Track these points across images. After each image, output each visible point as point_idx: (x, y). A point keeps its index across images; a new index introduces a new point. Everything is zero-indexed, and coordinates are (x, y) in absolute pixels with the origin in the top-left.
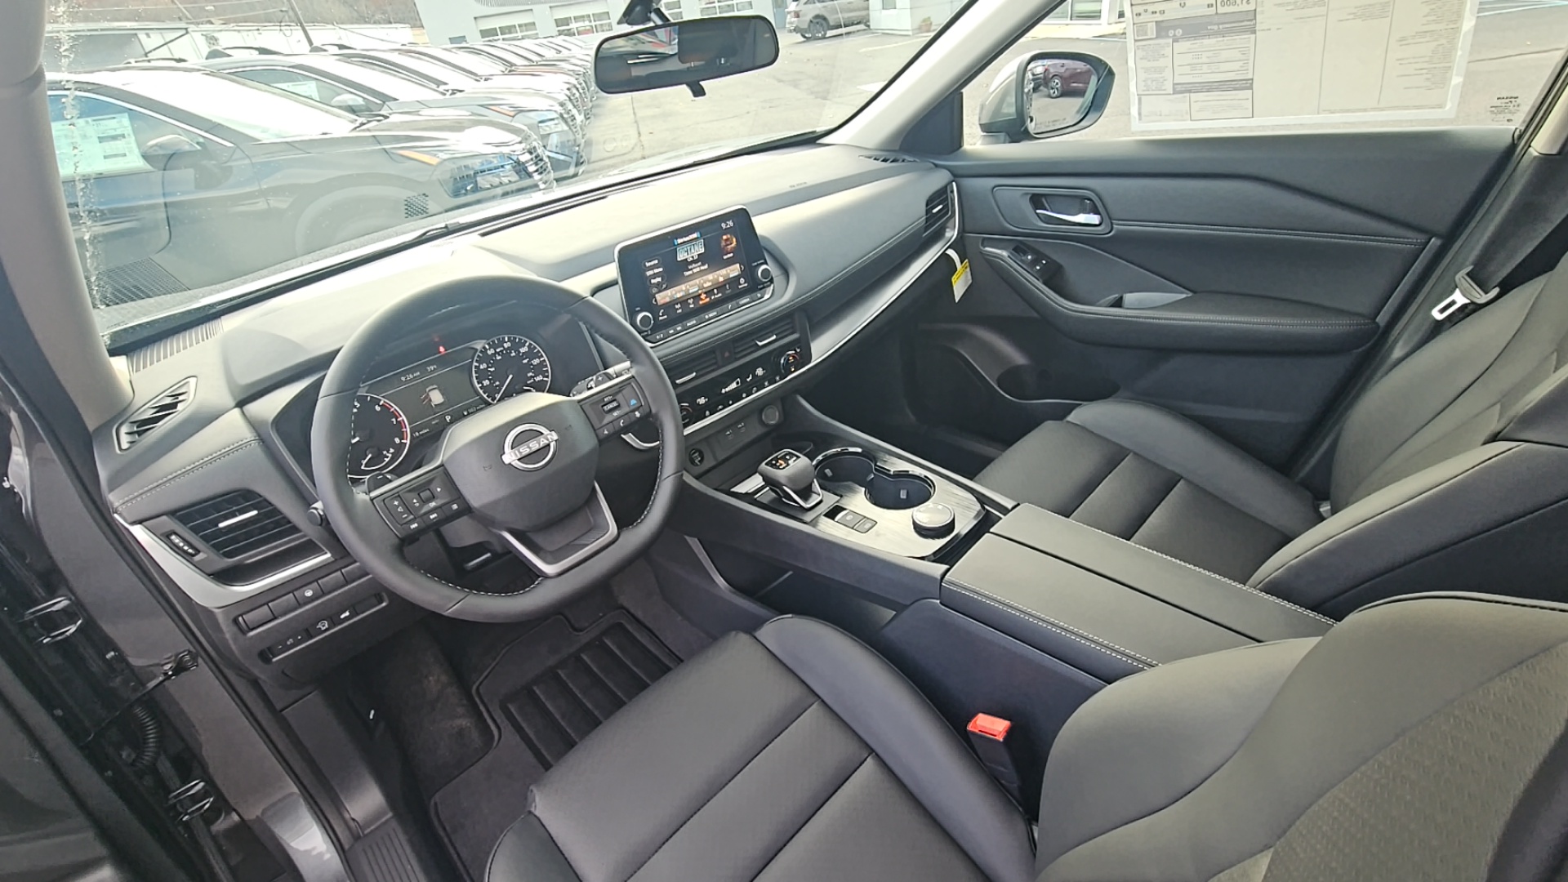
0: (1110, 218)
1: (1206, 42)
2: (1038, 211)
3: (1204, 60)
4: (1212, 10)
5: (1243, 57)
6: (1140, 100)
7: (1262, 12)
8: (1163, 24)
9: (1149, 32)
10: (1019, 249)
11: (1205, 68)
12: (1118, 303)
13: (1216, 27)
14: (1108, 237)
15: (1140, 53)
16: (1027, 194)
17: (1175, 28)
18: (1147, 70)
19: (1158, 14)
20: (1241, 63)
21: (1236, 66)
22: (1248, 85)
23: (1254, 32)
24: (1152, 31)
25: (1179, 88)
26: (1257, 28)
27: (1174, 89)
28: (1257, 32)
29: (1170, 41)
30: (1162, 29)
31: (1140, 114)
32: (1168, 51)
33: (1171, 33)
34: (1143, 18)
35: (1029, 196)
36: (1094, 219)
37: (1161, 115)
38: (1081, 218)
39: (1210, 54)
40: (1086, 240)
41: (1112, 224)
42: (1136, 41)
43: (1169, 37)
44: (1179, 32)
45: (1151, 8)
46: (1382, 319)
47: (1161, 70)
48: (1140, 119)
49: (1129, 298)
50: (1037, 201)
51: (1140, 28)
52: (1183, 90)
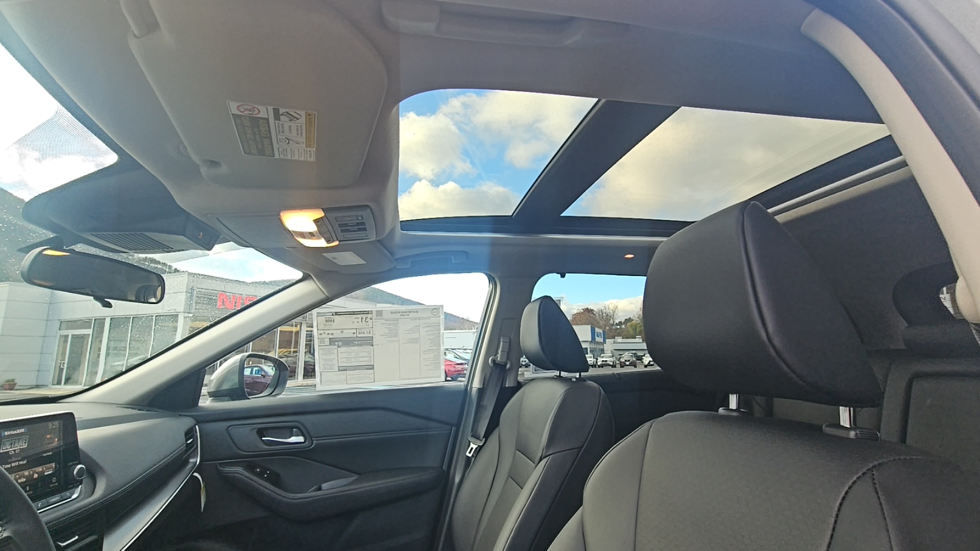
0: (311, 438)
1: (353, 348)
2: (263, 439)
3: (352, 356)
4: (355, 335)
5: (369, 355)
6: (321, 374)
7: (375, 338)
8: (333, 340)
9: (326, 343)
10: (250, 467)
11: (353, 360)
12: (320, 489)
13: (357, 342)
14: (312, 448)
15: (321, 351)
16: (255, 429)
17: (338, 341)
18: (324, 360)
19: (330, 335)
20: (368, 358)
21: (367, 359)
22: (371, 367)
23: (373, 345)
24: (327, 342)
25: (341, 368)
26: (374, 344)
27: (339, 369)
28: (374, 346)
29: (336, 347)
30: (332, 341)
31: (321, 381)
32: (335, 351)
33: (336, 343)
34: (323, 336)
35: (256, 430)
36: (301, 439)
37: (332, 382)
38: (293, 439)
39: (355, 354)
40: (295, 452)
41: (312, 441)
42: (319, 346)
43: (335, 345)
44: (340, 343)
45: (327, 332)
46: (445, 466)
47: (332, 360)
48: (321, 384)
49: (324, 486)
50: (261, 433)
51: (322, 340)
52: (342, 369)
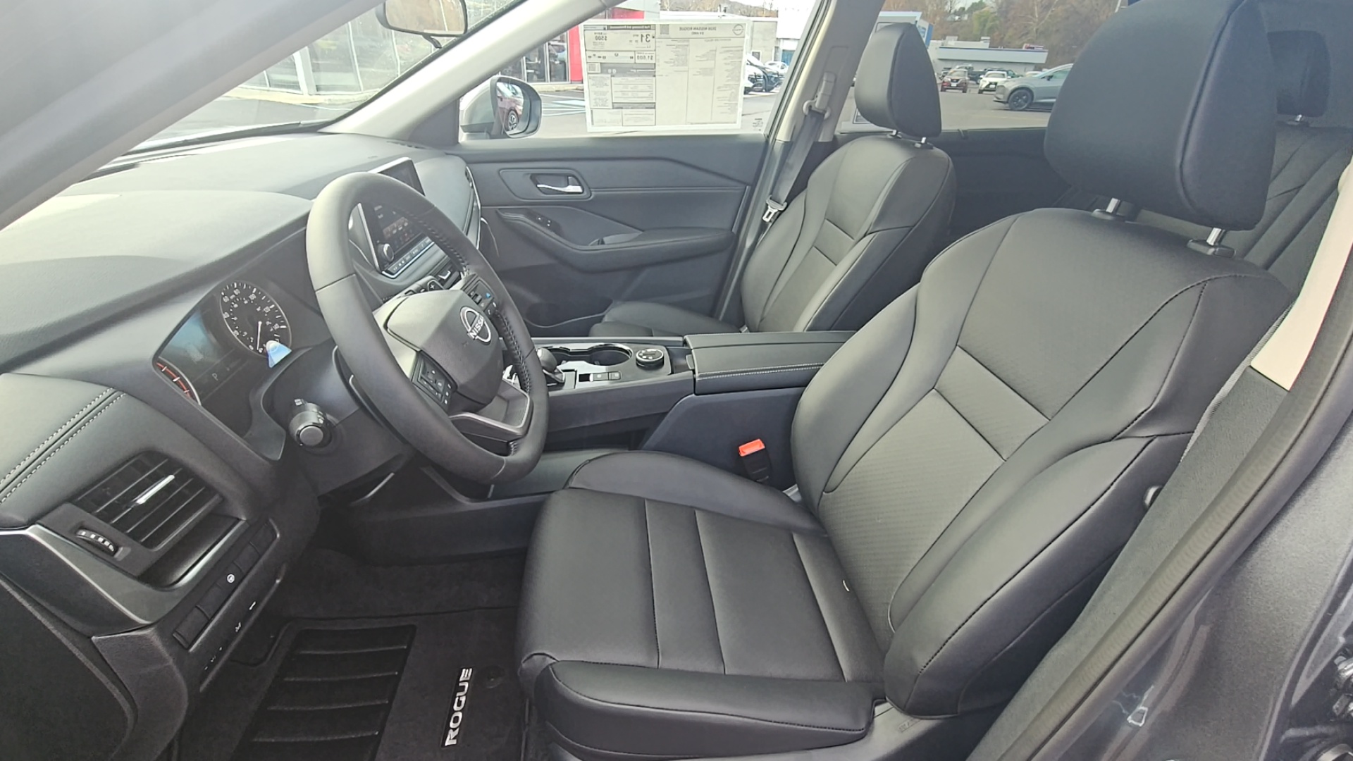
0: (589, 188)
1: (630, 79)
2: (539, 186)
3: (629, 89)
4: (632, 61)
5: (650, 90)
6: (592, 111)
7: (659, 65)
8: (605, 65)
9: (596, 69)
10: (531, 215)
11: (630, 94)
12: (603, 243)
13: (635, 71)
14: (591, 200)
15: (590, 81)
16: (528, 174)
17: (612, 68)
18: (595, 93)
19: (602, 58)
20: (649, 93)
21: (647, 94)
22: (653, 106)
23: (655, 76)
24: (598, 67)
25: (616, 105)
26: (656, 74)
27: (613, 106)
28: (657, 77)
29: (609, 76)
30: (604, 68)
31: (592, 121)
32: (608, 82)
33: (610, 71)
34: (593, 59)
35: (529, 176)
36: (578, 189)
37: (606, 122)
38: (571, 189)
39: (632, 86)
40: (573, 203)
41: (591, 192)
42: (588, 73)
43: (607, 73)
44: (614, 71)
45: (598, 54)
46: (734, 230)
47: (604, 93)
48: (593, 124)
49: (607, 240)
50: (535, 179)
51: (591, 66)
52: (618, 106)
